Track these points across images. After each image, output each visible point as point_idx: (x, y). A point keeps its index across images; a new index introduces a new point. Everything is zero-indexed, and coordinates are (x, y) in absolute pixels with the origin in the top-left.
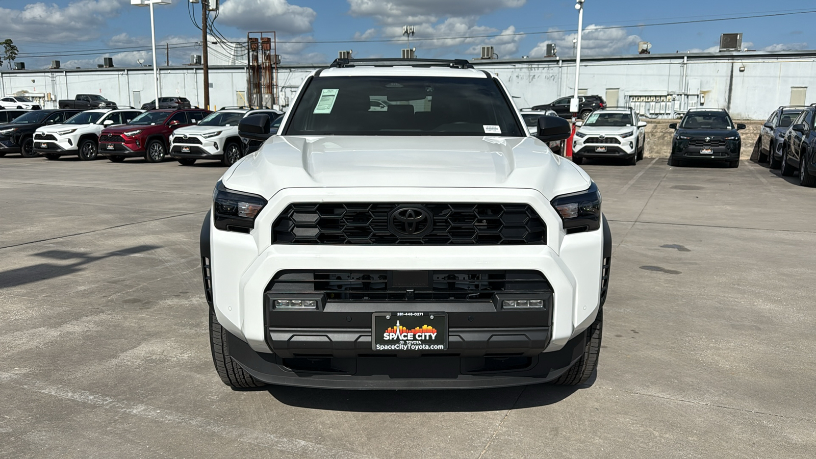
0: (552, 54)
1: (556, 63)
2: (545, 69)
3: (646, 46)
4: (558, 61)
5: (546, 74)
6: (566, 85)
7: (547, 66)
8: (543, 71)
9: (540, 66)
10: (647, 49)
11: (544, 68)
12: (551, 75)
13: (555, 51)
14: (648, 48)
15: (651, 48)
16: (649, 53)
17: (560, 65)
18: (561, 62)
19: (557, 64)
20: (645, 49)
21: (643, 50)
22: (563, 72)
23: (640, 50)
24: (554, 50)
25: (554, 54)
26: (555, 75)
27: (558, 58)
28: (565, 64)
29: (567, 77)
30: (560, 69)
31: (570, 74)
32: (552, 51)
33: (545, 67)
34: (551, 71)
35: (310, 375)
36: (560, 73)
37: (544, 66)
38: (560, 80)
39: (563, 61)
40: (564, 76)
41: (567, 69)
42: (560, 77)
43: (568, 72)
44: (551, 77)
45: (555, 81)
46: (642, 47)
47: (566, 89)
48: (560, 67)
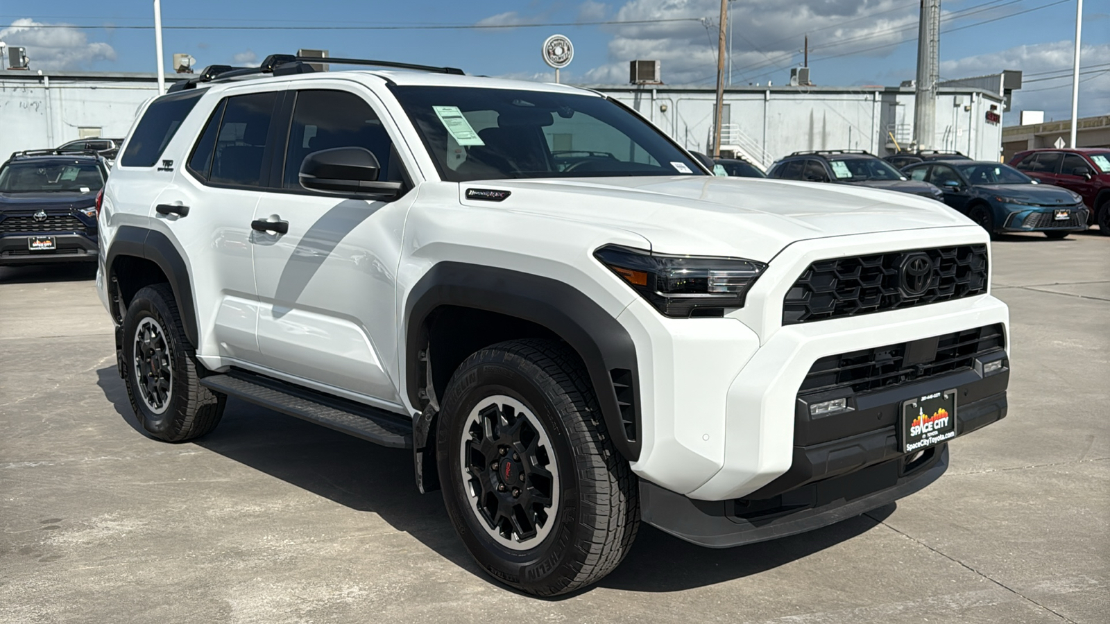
0: (22, 65)
1: (37, 81)
2: (18, 89)
3: (187, 60)
4: (41, 78)
5: (21, 100)
6: (62, 120)
7: (21, 85)
8: (14, 93)
9: (6, 85)
10: (189, 65)
11: (15, 88)
12: (31, 101)
13: (27, 59)
14: (191, 64)
15: (194, 65)
16: (192, 72)
17: (47, 85)
18: (46, 79)
19: (40, 83)
20: (186, 65)
21: (182, 66)
22: (53, 96)
23: (178, 68)
24: (24, 57)
25: (26, 66)
26: (38, 101)
27: (40, 73)
28: (55, 84)
29: (61, 105)
30: (47, 91)
31: (65, 100)
32: (21, 60)
33: (18, 87)
34: (30, 95)
35: (768, 521)
36: (48, 99)
37: (15, 85)
38: (48, 110)
39: (51, 78)
40: (56, 104)
41: (60, 91)
42: (48, 105)
43: (63, 97)
44: (32, 105)
45: (39, 112)
46: (181, 61)
47: (62, 126)
48: (47, 88)
